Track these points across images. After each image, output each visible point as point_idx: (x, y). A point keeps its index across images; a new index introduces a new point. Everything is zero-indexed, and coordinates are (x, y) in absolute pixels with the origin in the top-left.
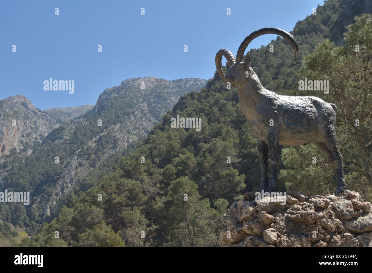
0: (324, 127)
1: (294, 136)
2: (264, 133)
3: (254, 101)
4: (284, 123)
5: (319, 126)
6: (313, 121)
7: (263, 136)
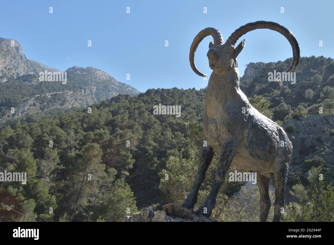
0: (281, 162)
1: (251, 157)
2: (220, 138)
3: (226, 96)
4: (248, 137)
5: (277, 159)
6: (275, 150)
7: (218, 141)
